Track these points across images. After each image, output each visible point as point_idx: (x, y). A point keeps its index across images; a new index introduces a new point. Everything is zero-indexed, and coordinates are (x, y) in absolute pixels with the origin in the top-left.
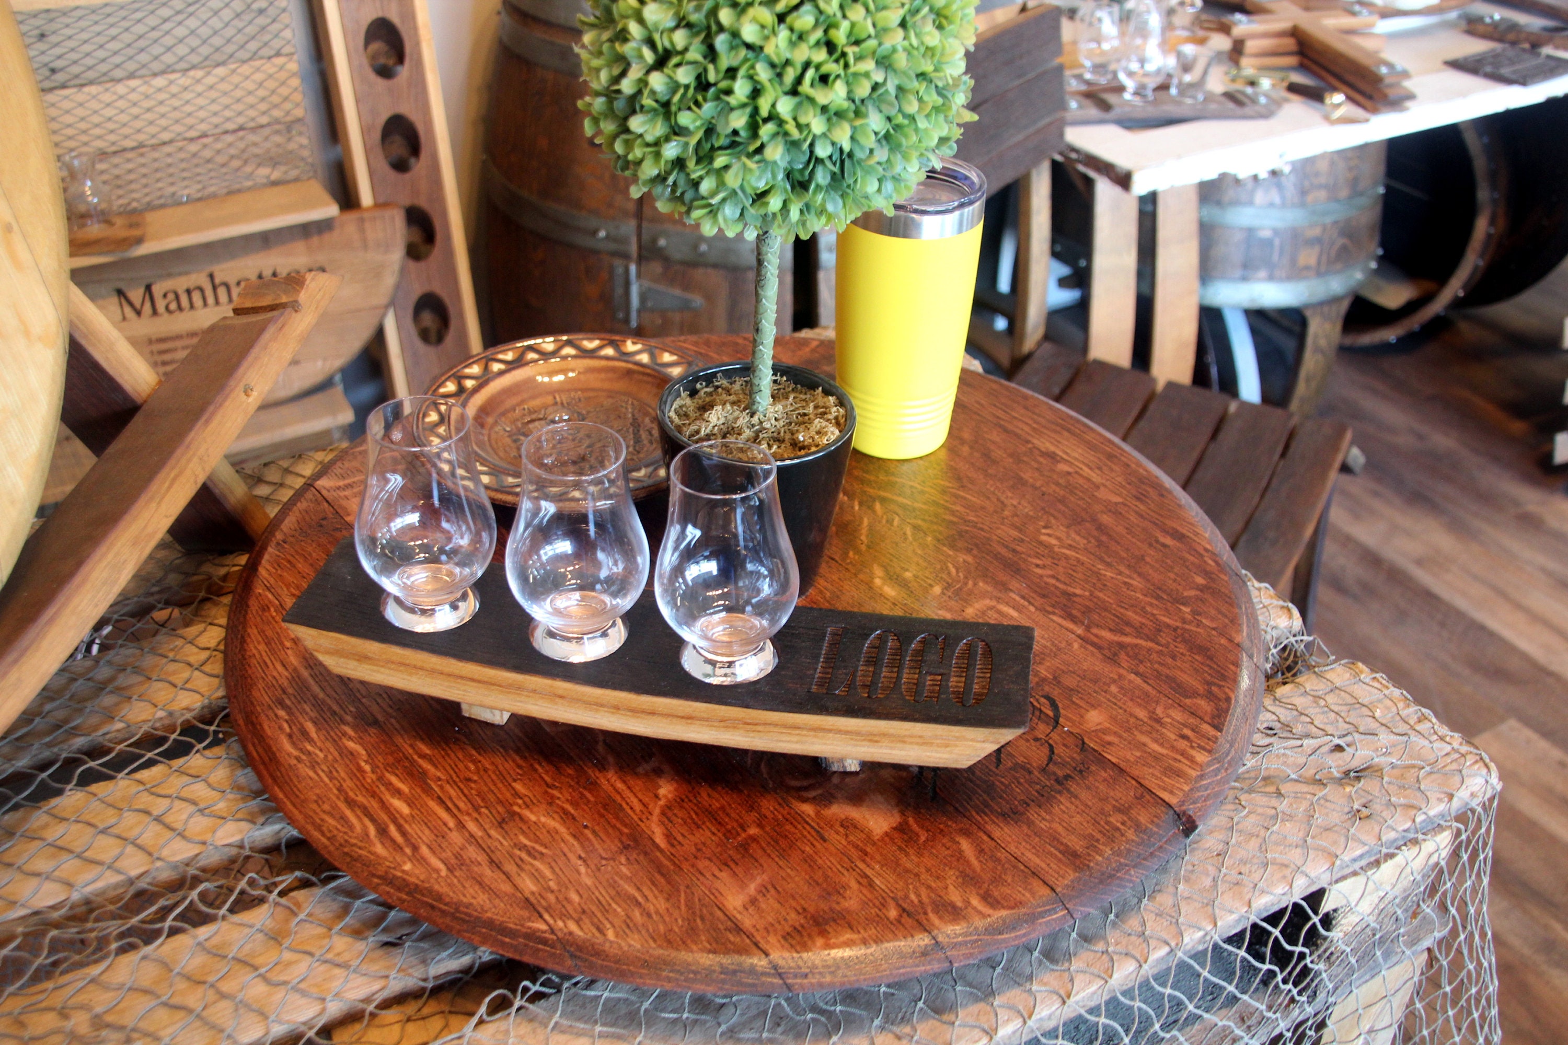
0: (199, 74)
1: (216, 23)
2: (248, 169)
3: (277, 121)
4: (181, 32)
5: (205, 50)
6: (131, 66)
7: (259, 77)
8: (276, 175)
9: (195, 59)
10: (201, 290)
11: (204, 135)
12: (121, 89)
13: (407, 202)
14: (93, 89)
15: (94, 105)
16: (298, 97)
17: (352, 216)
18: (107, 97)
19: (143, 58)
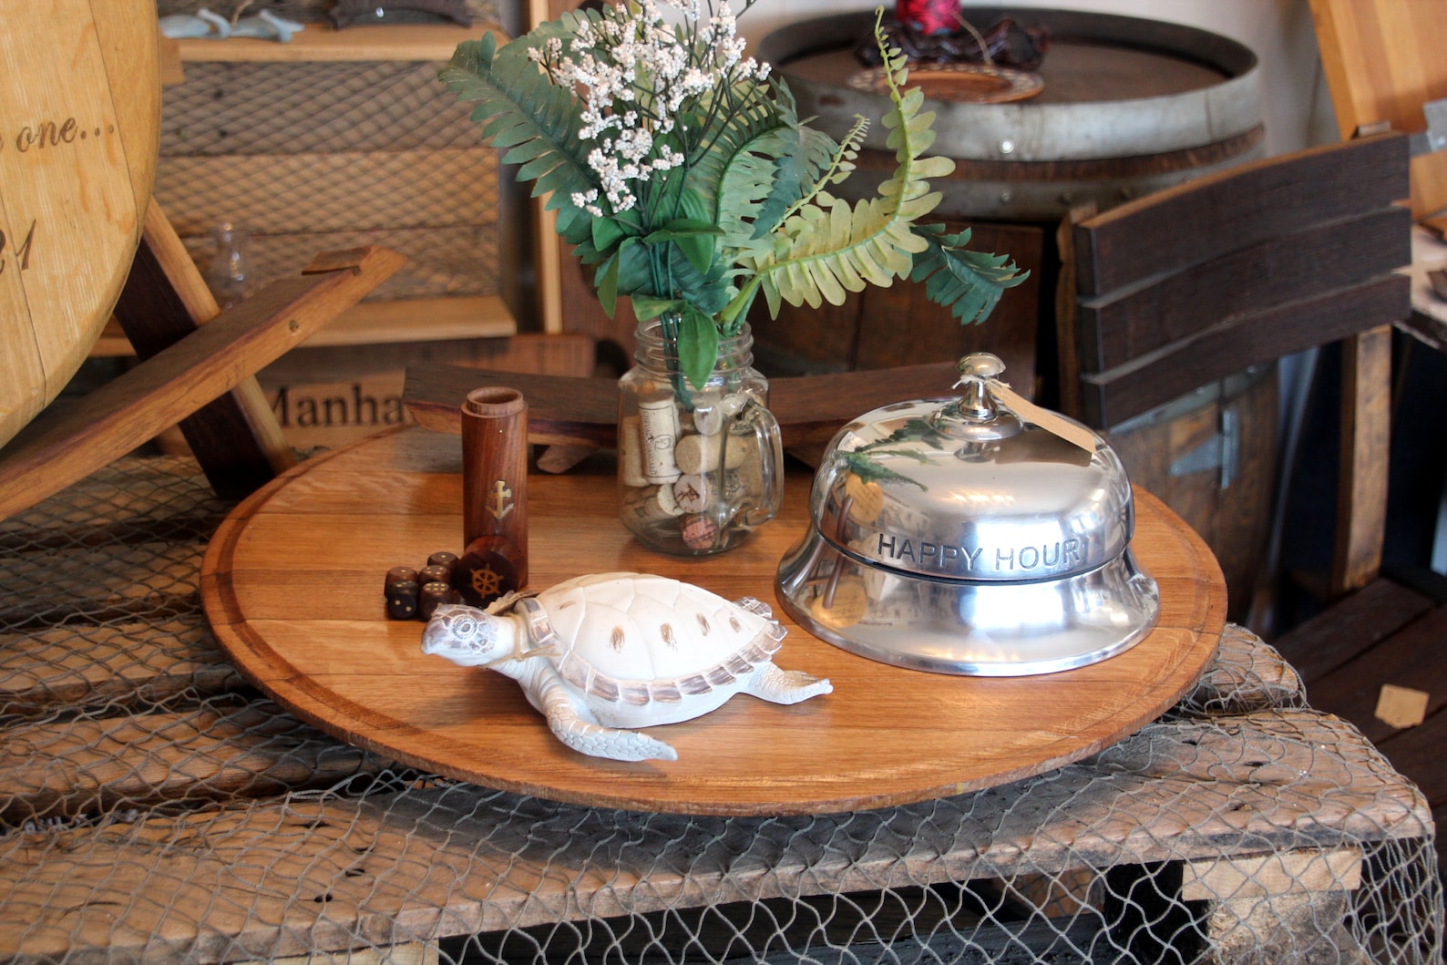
0: (382, 156)
1: (410, 101)
2: (422, 273)
3: (465, 222)
4: (370, 106)
5: (394, 130)
6: (309, 139)
7: (450, 167)
8: (453, 285)
9: (380, 139)
10: (342, 402)
11: (378, 227)
12: (293, 163)
13: (600, 332)
14: (263, 160)
15: (261, 177)
16: (492, 197)
17: (530, 341)
18: (277, 170)
19: (324, 131)
